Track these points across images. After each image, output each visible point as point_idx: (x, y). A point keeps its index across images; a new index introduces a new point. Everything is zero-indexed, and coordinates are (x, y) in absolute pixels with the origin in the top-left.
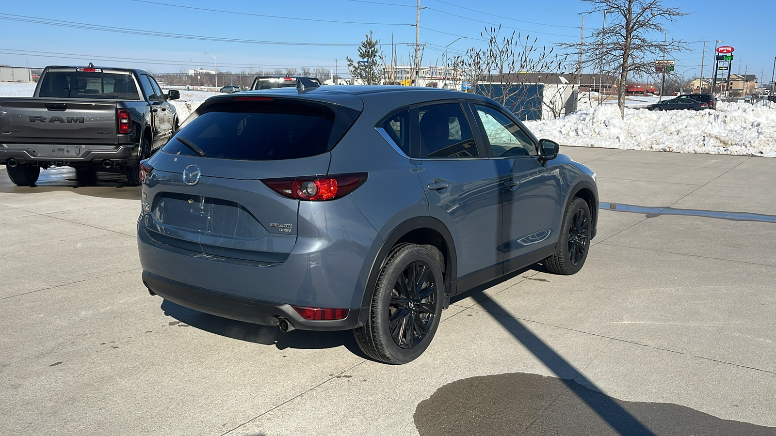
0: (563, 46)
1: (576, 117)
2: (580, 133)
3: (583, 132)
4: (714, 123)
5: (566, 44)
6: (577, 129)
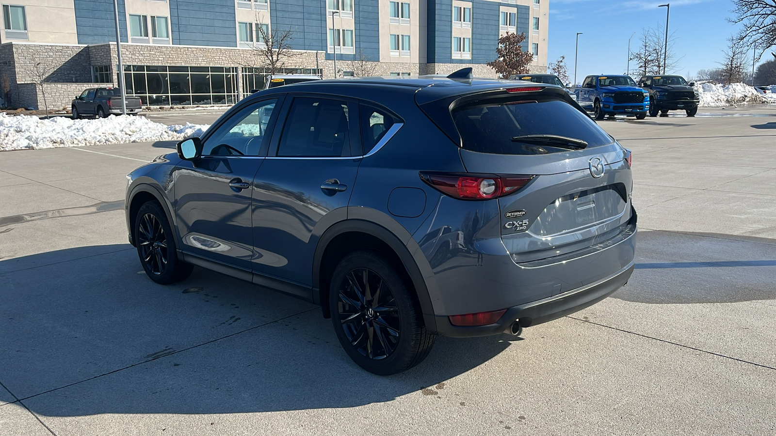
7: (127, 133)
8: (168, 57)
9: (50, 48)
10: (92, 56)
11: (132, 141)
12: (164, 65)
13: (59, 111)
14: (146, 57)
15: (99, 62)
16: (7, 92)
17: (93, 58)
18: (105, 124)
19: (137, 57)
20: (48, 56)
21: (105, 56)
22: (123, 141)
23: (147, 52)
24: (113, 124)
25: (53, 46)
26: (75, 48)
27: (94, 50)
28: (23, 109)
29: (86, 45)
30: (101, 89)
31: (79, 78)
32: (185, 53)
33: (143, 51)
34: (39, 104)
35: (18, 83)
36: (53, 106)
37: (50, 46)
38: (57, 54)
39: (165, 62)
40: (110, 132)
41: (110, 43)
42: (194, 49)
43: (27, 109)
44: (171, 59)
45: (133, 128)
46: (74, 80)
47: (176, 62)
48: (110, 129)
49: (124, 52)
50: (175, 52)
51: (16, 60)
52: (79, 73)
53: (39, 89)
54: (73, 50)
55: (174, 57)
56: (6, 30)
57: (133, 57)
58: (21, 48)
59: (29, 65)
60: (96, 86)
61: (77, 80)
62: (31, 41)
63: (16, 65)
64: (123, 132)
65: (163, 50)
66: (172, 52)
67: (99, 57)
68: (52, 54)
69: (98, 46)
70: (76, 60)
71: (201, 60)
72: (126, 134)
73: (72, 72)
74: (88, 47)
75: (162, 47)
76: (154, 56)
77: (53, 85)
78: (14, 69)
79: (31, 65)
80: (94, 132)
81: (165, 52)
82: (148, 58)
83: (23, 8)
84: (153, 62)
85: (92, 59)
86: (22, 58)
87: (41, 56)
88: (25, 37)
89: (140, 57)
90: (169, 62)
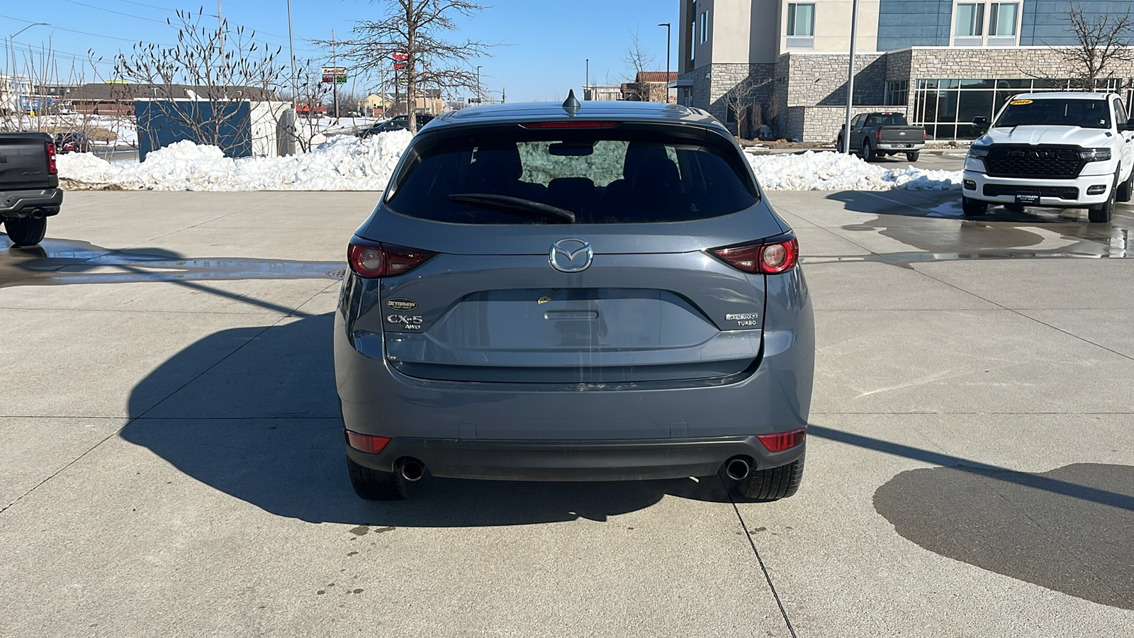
0: (322, 44)
1: (342, 148)
2: (368, 171)
3: (372, 169)
4: (534, 153)
5: (324, 42)
6: (364, 166)
7: (821, 176)
8: (1000, 65)
9: (836, 58)
10: (889, 67)
11: (812, 187)
12: (990, 77)
13: (827, 144)
14: (964, 67)
15: (894, 76)
16: (774, 118)
17: (889, 70)
18: (795, 163)
19: (949, 67)
20: (831, 70)
21: (904, 67)
22: (801, 187)
23: (966, 59)
24: (807, 163)
25: (840, 55)
26: (868, 57)
27: (892, 60)
28: (785, 140)
29: (883, 53)
30: (876, 114)
31: (867, 99)
32: (1029, 58)
33: (960, 58)
34: (804, 134)
35: (789, 105)
36: (821, 137)
37: (836, 56)
38: (843, 66)
39: (994, 73)
40: (797, 174)
41: (913, 48)
42: (1046, 52)
43: (790, 141)
44: (1004, 68)
45: (833, 170)
46: (859, 102)
47: (1011, 72)
48: (800, 169)
49: (931, 61)
50: (1012, 58)
51: (791, 75)
52: (867, 92)
53: (809, 114)
54: (865, 60)
55: (1010, 65)
56: (788, 37)
57: (943, 67)
58: (800, 60)
59: (806, 82)
60: (870, 110)
61: (863, 101)
62: (817, 50)
63: (790, 82)
64: (816, 175)
65: (993, 54)
66: (1008, 58)
67: (896, 68)
68: (836, 66)
69: (898, 53)
70: (866, 74)
71: (1055, 69)
72: (819, 178)
73: (859, 91)
74: (886, 55)
75: (991, 51)
76: (976, 65)
77: (827, 109)
78: (786, 89)
79: (808, 81)
80: (776, 172)
81: (996, 58)
82: (967, 67)
83: (813, 5)
84: (973, 73)
85: (888, 72)
86: (799, 72)
87: (823, 70)
88: (810, 44)
89: (953, 67)
90: (1000, 72)
